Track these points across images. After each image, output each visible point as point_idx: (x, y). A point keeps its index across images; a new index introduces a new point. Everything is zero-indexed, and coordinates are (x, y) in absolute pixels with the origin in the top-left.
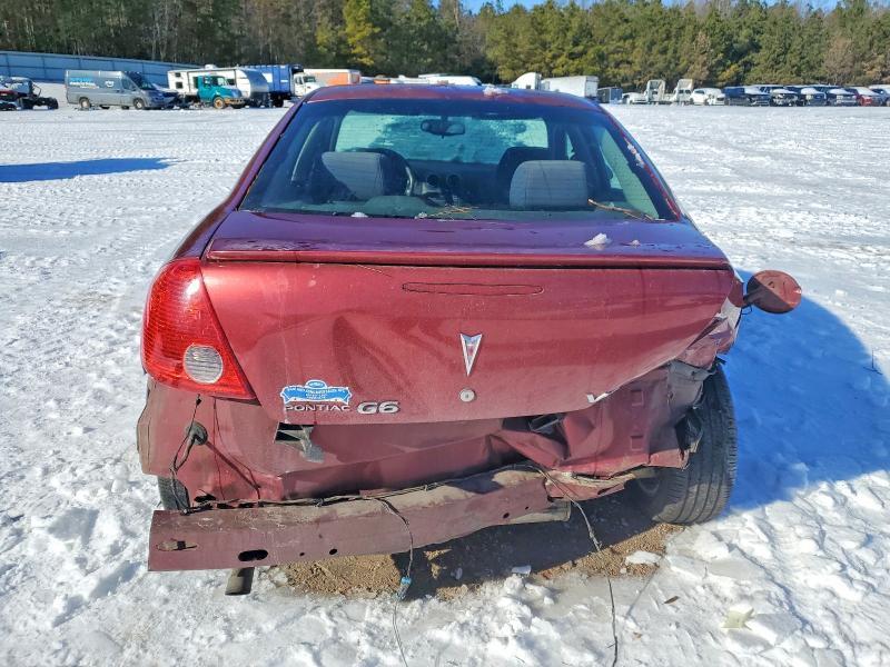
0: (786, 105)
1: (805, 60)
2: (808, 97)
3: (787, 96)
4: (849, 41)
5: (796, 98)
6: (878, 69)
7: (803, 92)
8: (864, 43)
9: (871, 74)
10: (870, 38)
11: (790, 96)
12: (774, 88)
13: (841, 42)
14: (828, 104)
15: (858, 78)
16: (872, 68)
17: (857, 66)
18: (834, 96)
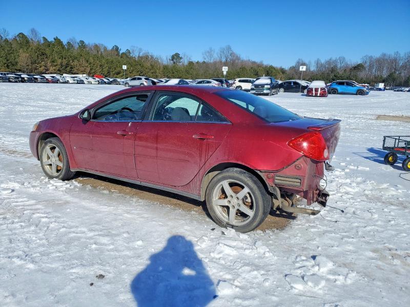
0: (16, 82)
1: (9, 61)
2: (26, 79)
3: (16, 78)
4: (28, 55)
5: (20, 79)
6: (43, 68)
7: (22, 76)
8: (35, 56)
9: (41, 69)
10: (37, 54)
11: (18, 78)
12: (8, 74)
13: (24, 55)
14: (35, 82)
15: (35, 71)
16: (41, 67)
17: (34, 66)
18: (37, 79)
